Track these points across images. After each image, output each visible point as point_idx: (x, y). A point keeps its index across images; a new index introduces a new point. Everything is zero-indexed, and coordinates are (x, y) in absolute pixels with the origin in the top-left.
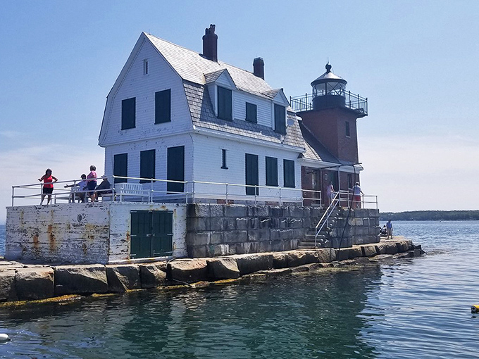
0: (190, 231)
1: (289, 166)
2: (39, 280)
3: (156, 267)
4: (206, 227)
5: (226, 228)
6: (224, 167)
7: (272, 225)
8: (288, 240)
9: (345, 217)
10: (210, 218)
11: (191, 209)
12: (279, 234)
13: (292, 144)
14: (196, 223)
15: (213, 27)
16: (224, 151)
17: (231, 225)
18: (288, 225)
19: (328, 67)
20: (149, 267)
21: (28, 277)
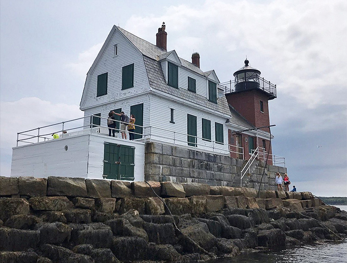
0: (148, 162)
1: (219, 127)
2: (35, 182)
3: (122, 184)
4: (159, 162)
5: (174, 165)
6: (172, 122)
7: (208, 167)
8: (220, 180)
9: (263, 167)
10: (162, 154)
11: (149, 146)
12: (213, 175)
13: (221, 111)
14: (152, 157)
15: (164, 26)
16: (172, 110)
17: (178, 163)
18: (220, 169)
19: (247, 62)
20: (117, 182)
21: (28, 180)
